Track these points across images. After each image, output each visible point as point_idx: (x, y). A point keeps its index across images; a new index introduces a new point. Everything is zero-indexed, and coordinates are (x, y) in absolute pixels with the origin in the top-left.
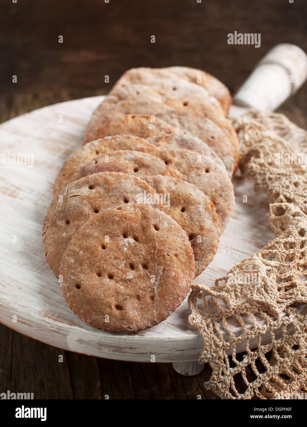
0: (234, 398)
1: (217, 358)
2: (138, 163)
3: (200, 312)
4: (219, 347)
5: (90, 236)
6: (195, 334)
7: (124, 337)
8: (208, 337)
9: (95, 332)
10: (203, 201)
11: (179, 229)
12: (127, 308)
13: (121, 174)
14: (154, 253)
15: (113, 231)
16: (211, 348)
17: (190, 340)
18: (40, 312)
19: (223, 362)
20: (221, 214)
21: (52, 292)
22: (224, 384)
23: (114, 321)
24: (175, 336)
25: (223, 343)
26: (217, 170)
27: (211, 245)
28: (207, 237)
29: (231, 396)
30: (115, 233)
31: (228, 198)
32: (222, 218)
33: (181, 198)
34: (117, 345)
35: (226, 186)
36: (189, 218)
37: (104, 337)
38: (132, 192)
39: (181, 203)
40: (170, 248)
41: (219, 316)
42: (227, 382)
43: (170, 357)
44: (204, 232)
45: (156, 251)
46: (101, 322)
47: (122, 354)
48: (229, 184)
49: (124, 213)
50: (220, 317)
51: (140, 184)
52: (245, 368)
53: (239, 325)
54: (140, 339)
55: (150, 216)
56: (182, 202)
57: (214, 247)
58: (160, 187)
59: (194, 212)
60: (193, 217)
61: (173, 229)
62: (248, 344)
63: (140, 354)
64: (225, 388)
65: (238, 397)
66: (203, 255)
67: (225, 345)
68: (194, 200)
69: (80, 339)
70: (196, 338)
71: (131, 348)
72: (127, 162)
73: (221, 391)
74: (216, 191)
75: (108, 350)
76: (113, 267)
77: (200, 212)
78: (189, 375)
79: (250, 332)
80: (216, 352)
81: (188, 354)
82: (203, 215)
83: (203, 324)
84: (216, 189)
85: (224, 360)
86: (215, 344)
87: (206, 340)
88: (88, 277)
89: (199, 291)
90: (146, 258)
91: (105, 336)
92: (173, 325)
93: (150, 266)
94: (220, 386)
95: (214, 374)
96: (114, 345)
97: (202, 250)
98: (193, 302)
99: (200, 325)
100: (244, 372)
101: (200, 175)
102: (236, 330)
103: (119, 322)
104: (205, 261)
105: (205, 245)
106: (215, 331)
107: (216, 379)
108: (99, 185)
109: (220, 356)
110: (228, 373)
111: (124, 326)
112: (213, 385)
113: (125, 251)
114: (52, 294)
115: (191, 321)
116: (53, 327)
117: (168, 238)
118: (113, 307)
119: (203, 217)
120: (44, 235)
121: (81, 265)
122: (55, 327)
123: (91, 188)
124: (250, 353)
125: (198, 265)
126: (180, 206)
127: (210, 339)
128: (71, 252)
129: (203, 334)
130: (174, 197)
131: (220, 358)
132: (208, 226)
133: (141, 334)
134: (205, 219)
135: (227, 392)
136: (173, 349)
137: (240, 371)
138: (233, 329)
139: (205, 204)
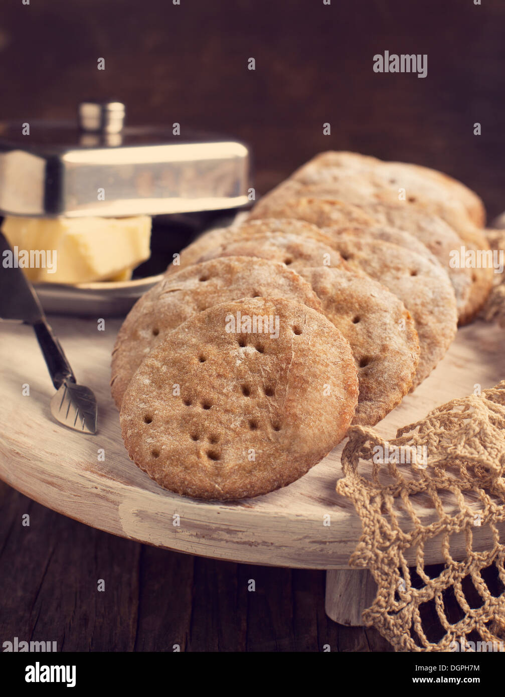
0: (419, 649)
1: (386, 561)
2: (293, 252)
3: (361, 480)
4: (389, 540)
5: (183, 344)
6: (347, 512)
7: (217, 507)
8: (369, 519)
9: (167, 496)
10: (394, 308)
11: (337, 334)
12: (226, 456)
13: (255, 259)
14: (287, 368)
15: (222, 335)
16: (373, 539)
17: (338, 522)
18: (79, 464)
19: (398, 573)
20: (428, 341)
21: (109, 440)
22: (401, 618)
23: (200, 477)
24: (309, 513)
25: (397, 534)
26: (431, 274)
27: (398, 377)
28: (392, 361)
29: (412, 645)
30: (225, 338)
31: (443, 317)
32: (429, 348)
33: (354, 300)
34: (205, 523)
35: (443, 299)
36: (365, 332)
37: (182, 506)
38: (268, 284)
39: (353, 308)
40: (315, 362)
41: (397, 489)
42: (405, 616)
43: (299, 555)
44: (388, 354)
45: (290, 366)
46: (177, 478)
47: (212, 542)
48: (448, 296)
49: (246, 307)
50: (398, 491)
51: (284, 273)
52: (443, 592)
53: (430, 504)
54: (244, 512)
55: (288, 312)
56: (355, 307)
57: (402, 380)
58: (321, 282)
59: (374, 323)
60: (371, 331)
61: (326, 334)
62: (447, 544)
63: (245, 545)
64: (401, 626)
65: (425, 647)
66: (381, 391)
67: (401, 537)
68: (377, 305)
69: (141, 511)
70: (347, 520)
71: (229, 531)
72: (274, 248)
73: (393, 631)
74: (423, 305)
75: (188, 533)
76: (212, 390)
77: (385, 324)
78: (352, 625)
79: (450, 518)
80: (384, 549)
81: (333, 553)
82: (390, 329)
83: (362, 495)
84: (425, 301)
85: (400, 569)
86: (381, 533)
87: (365, 523)
88: (168, 405)
89: (363, 442)
90: (272, 376)
91: (183, 504)
92: (310, 497)
93: (277, 392)
94: (392, 622)
95: (380, 595)
96: (198, 522)
97: (379, 383)
98: (350, 462)
99: (357, 496)
100: (440, 602)
101: (398, 278)
102: (425, 513)
103: (209, 479)
104: (384, 402)
105: (386, 376)
106: (384, 509)
107: (384, 604)
108: (216, 275)
109: (392, 559)
110: (409, 598)
111: (217, 486)
112: (378, 615)
113: (238, 365)
114: (109, 442)
115: (341, 489)
116: (96, 488)
117: (314, 346)
118: (202, 453)
119: (390, 332)
120: (115, 355)
121: (160, 387)
122: (99, 487)
123: (203, 279)
124: (451, 564)
125: (371, 408)
126: (351, 313)
127: (373, 521)
128: (147, 368)
129: (361, 512)
130: (343, 298)
131: (391, 563)
132: (396, 346)
133: (248, 505)
134: (392, 335)
135: (406, 635)
136: (305, 537)
137: (432, 597)
138: (418, 511)
139: (396, 313)
